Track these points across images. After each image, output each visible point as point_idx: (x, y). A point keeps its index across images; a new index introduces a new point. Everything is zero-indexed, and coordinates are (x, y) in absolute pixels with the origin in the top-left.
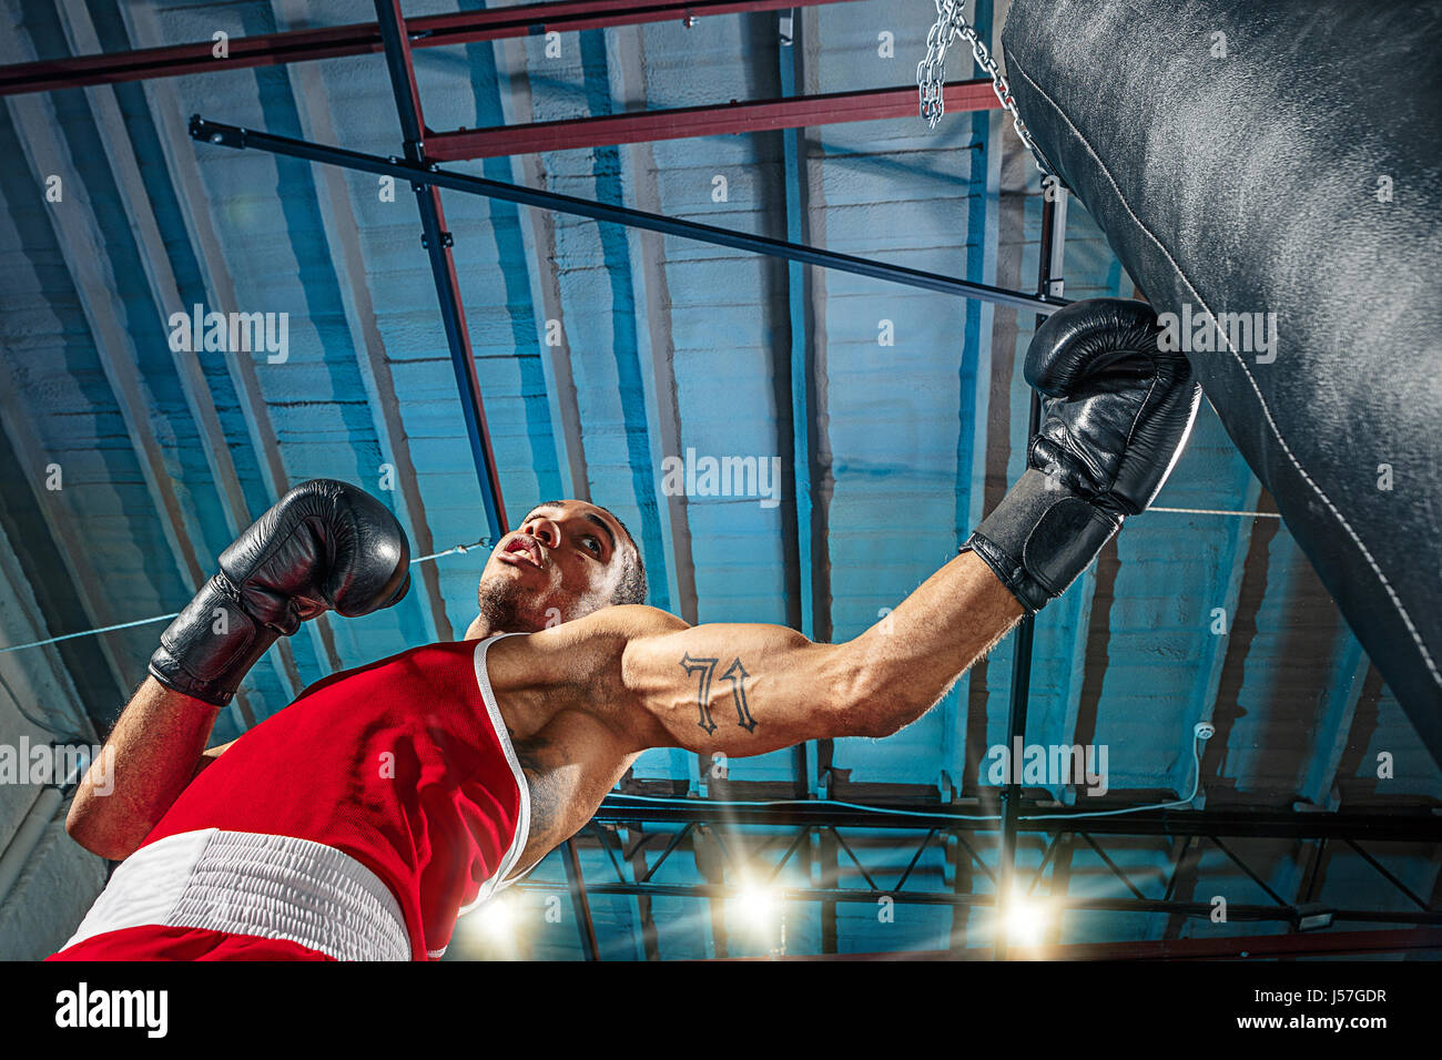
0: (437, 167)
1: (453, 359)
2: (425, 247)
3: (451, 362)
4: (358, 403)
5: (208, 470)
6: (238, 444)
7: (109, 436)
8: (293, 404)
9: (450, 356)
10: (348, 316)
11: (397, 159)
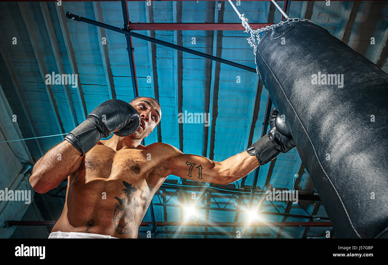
0: (132, 31)
1: (132, 77)
2: (127, 51)
3: (131, 78)
4: (105, 86)
5: (66, 99)
6: (74, 93)
7: (40, 89)
8: (88, 84)
9: (131, 76)
10: (103, 64)
11: (122, 29)
